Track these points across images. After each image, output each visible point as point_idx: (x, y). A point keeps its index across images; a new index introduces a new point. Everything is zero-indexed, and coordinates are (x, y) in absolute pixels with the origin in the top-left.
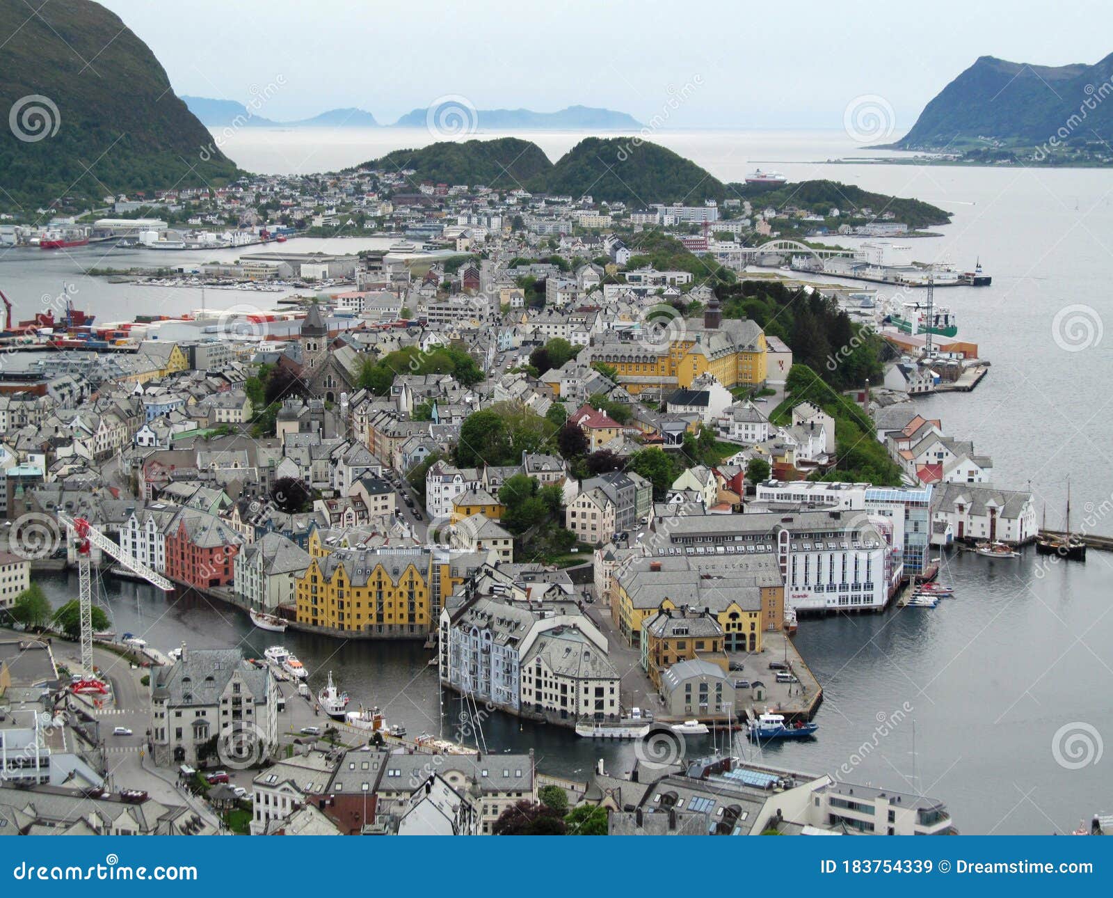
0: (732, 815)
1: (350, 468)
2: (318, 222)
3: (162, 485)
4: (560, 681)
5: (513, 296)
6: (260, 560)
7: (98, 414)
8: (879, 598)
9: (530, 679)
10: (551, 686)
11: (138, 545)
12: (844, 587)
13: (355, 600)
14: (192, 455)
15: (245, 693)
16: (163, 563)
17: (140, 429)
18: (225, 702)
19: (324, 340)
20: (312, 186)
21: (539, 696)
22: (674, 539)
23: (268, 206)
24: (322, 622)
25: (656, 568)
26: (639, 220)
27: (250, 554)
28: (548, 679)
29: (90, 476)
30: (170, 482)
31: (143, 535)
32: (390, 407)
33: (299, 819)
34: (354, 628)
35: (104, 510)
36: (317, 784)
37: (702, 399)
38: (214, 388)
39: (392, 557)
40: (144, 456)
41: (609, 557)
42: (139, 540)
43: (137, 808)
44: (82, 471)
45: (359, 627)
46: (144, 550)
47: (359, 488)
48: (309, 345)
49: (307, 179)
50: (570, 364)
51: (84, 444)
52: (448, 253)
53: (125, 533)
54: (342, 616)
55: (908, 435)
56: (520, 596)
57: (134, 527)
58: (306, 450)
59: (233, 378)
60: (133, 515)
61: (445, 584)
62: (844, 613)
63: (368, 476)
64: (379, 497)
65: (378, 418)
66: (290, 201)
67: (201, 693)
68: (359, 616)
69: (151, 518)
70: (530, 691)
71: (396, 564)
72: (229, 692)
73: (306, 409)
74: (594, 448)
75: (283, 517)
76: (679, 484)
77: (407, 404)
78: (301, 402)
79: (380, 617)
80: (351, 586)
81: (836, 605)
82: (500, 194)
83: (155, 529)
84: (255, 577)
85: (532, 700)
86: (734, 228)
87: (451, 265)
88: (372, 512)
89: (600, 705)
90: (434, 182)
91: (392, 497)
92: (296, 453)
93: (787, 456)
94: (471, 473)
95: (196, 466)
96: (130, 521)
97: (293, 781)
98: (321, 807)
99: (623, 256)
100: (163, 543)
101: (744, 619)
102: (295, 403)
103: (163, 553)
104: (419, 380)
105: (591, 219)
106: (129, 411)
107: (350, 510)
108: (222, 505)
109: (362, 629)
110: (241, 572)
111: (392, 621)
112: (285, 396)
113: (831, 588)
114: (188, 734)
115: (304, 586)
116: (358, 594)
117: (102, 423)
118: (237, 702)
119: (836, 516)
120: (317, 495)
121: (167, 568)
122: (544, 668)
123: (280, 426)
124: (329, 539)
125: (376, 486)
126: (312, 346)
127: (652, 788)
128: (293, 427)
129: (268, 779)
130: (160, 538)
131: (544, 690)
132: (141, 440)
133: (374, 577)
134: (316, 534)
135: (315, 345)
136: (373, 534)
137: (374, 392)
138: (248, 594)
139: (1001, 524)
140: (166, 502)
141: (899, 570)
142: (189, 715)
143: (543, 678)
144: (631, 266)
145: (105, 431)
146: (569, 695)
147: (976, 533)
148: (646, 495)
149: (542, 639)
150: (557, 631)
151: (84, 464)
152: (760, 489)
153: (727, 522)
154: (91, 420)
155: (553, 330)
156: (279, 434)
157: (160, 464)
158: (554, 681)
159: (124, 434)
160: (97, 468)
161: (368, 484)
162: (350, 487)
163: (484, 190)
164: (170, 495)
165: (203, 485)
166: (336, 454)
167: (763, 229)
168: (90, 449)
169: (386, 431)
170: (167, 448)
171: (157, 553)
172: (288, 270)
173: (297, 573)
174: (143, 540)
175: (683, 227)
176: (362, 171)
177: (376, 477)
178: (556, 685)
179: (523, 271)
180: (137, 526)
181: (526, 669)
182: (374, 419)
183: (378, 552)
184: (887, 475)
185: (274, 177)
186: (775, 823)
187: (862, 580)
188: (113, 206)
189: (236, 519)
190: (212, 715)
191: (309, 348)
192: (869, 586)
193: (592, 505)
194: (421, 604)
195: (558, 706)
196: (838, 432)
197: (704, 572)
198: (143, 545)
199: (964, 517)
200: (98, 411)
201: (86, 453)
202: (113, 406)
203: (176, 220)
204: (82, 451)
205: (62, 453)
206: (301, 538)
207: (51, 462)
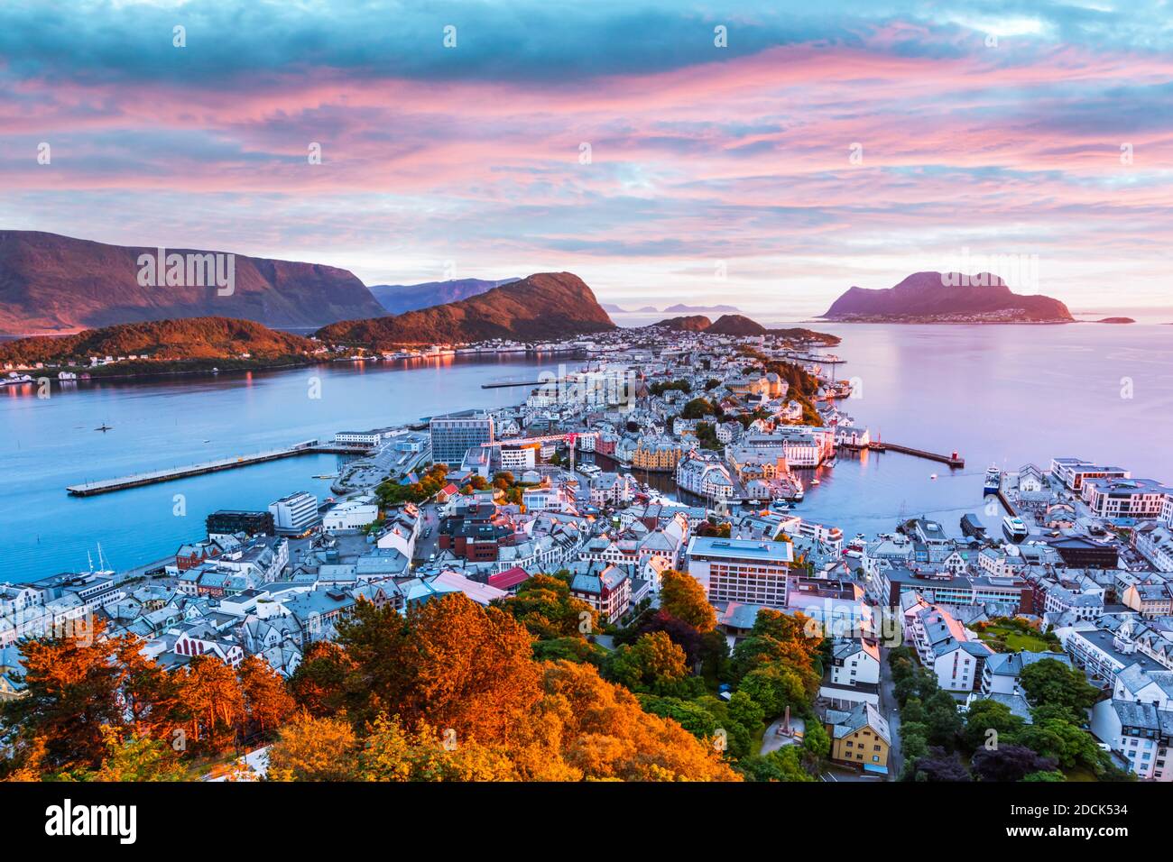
0: (769, 528)
1: (650, 419)
2: (640, 342)
3: (594, 423)
4: (714, 485)
5: (698, 365)
6: (623, 446)
8: (816, 462)
9: (705, 484)
10: (711, 487)
11: (587, 441)
12: (804, 458)
13: (652, 459)
14: (603, 414)
15: (619, 486)
16: (594, 447)
18: (613, 488)
20: (638, 331)
21: (707, 490)
22: (750, 442)
23: (625, 338)
24: (642, 466)
25: (745, 451)
26: (739, 341)
27: (620, 444)
29: (573, 420)
30: (596, 422)
31: (588, 438)
32: (662, 400)
33: (635, 524)
36: (641, 514)
37: (759, 398)
39: (663, 446)
40: (589, 414)
41: (730, 448)
44: (570, 419)
45: (652, 467)
47: (653, 425)
49: (637, 329)
50: (718, 387)
52: (680, 352)
53: (583, 438)
54: (647, 464)
55: (826, 411)
56: (702, 459)
58: (637, 413)
61: (679, 454)
62: (804, 467)
63: (656, 421)
64: (659, 428)
66: (631, 336)
67: (606, 486)
68: (653, 464)
70: (705, 488)
71: (664, 448)
72: (614, 486)
74: (726, 413)
75: (630, 433)
76: (752, 425)
77: (668, 399)
79: (659, 464)
80: (650, 455)
81: (802, 464)
82: (696, 333)
84: (621, 451)
85: (705, 491)
86: (769, 344)
87: (681, 356)
88: (657, 432)
89: (726, 493)
90: (676, 330)
91: (663, 428)
92: (634, 414)
93: (787, 417)
94: (687, 421)
95: (604, 417)
98: (642, 521)
99: (734, 353)
100: (594, 441)
101: (773, 468)
103: (594, 443)
104: (671, 392)
105: (724, 341)
107: (650, 431)
108: (612, 429)
110: (617, 450)
111: (662, 466)
113: (800, 458)
114: (602, 498)
115: (636, 454)
116: (653, 457)
118: (616, 489)
119: (802, 436)
120: (640, 427)
121: (596, 448)
122: (709, 481)
124: (644, 440)
125: (658, 424)
127: (743, 519)
130: (594, 439)
131: (709, 488)
132: (588, 409)
133: (657, 452)
134: (640, 439)
136: (657, 439)
137: (657, 395)
138: (619, 457)
139: (857, 439)
140: (595, 428)
141: (823, 454)
142: (602, 492)
143: (709, 484)
144: (738, 356)
146: (717, 490)
147: (848, 442)
148: (741, 429)
149: (709, 472)
150: (713, 470)
151: (571, 416)
152: (778, 427)
153: (768, 438)
155: (713, 376)
157: (593, 417)
158: (712, 485)
159: (583, 408)
160: (575, 418)
161: (656, 424)
162: (650, 425)
163: (691, 332)
164: (596, 426)
165: (606, 423)
166: (646, 414)
167: (779, 344)
169: (661, 407)
170: (596, 412)
172: (631, 358)
173: (634, 450)
175: (753, 344)
176: (654, 326)
177: (658, 421)
178: (713, 487)
179: (703, 358)
181: (704, 481)
182: (658, 404)
183: (659, 444)
184: (819, 423)
185: (627, 328)
186: (782, 531)
187: (810, 457)
188: (579, 338)
189: (616, 434)
190: (609, 493)
192: (813, 459)
193: (725, 431)
194: (672, 461)
195: (713, 493)
196: (804, 409)
197: (760, 453)
199: (844, 437)
201: (572, 413)
203: (598, 342)
204: (570, 413)
205: (564, 413)
206: (635, 440)
207: (561, 416)
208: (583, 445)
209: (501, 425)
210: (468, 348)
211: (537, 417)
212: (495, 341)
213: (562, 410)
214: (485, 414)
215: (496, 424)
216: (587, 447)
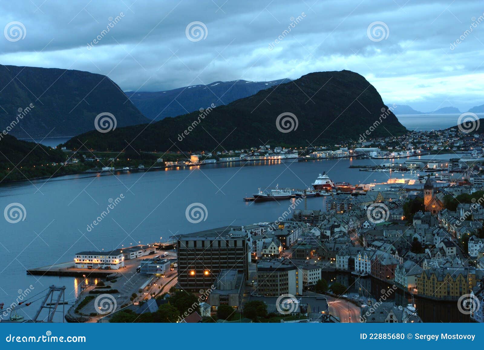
1: (439, 237)
2: (435, 148)
3: (371, 242)
6: (404, 270)
7: (350, 217)
11: (361, 264)
13: (439, 286)
14: (382, 231)
15: (395, 318)
16: (370, 270)
17: (365, 222)
18: (387, 321)
19: (432, 191)
20: (433, 136)
23: (417, 142)
24: (427, 294)
27: (401, 268)
29: (345, 238)
30: (373, 241)
31: (363, 260)
32: (456, 215)
34: (439, 297)
35: (349, 251)
38: (392, 207)
39: (453, 270)
40: (365, 231)
42: (361, 261)
44: (343, 237)
45: (440, 296)
47: (442, 245)
48: (427, 192)
49: (431, 133)
51: (344, 227)
53: (357, 259)
54: (434, 292)
57: (360, 257)
58: (423, 230)
59: (399, 204)
60: (359, 252)
61: (474, 281)
63: (446, 240)
64: (450, 248)
65: (451, 219)
66: (425, 141)
67: (378, 318)
68: (440, 292)
69: (366, 254)
71: (455, 273)
73: (424, 215)
75: (414, 255)
78: (422, 213)
79: (449, 293)
80: (437, 281)
83: (367, 258)
84: (402, 276)
88: (447, 254)
91: (455, 249)
92: (420, 231)
95: (383, 236)
96: (358, 255)
100: (370, 263)
102: (420, 214)
103: (370, 266)
104: (468, 206)
106: (361, 216)
107: (439, 253)
108: (392, 250)
109: (442, 297)
110: (397, 274)
111: (453, 295)
112: (418, 211)
115: (420, 280)
116: (440, 284)
117: (351, 220)
120: (427, 246)
121: (371, 272)
123: (415, 222)
124: (430, 263)
125: (449, 244)
126: (428, 193)
128: (419, 222)
130: (369, 261)
132: (365, 226)
133: (446, 278)
134: (426, 262)
135: (429, 192)
136: (447, 262)
137: (450, 209)
138: (400, 282)
140: (372, 248)
145: (352, 222)
151: (344, 234)
154: (347, 218)
156: (414, 224)
157: (370, 235)
159: (359, 224)
160: (348, 236)
161: (446, 243)
162: (439, 244)
164: (373, 246)
165: (385, 242)
166: (435, 232)
168: (347, 229)
170: (373, 229)
171: (368, 266)
172: (423, 165)
173: (418, 275)
174: (363, 262)
176: (453, 129)
177: (449, 241)
182: (449, 219)
183: (448, 269)
185: (420, 132)
188: (361, 144)
189: (397, 255)
191: (427, 194)
194: (464, 289)
198: (363, 264)
200: (350, 215)
201: (345, 230)
202: (355, 214)
203: (383, 148)
204: (343, 229)
205: (336, 230)
206: (420, 263)
207: (332, 233)
208: (357, 268)
209: (260, 244)
210: (232, 156)
211: (303, 235)
212: (262, 149)
213: (333, 226)
214: (243, 230)
215: (254, 243)
216: (361, 270)
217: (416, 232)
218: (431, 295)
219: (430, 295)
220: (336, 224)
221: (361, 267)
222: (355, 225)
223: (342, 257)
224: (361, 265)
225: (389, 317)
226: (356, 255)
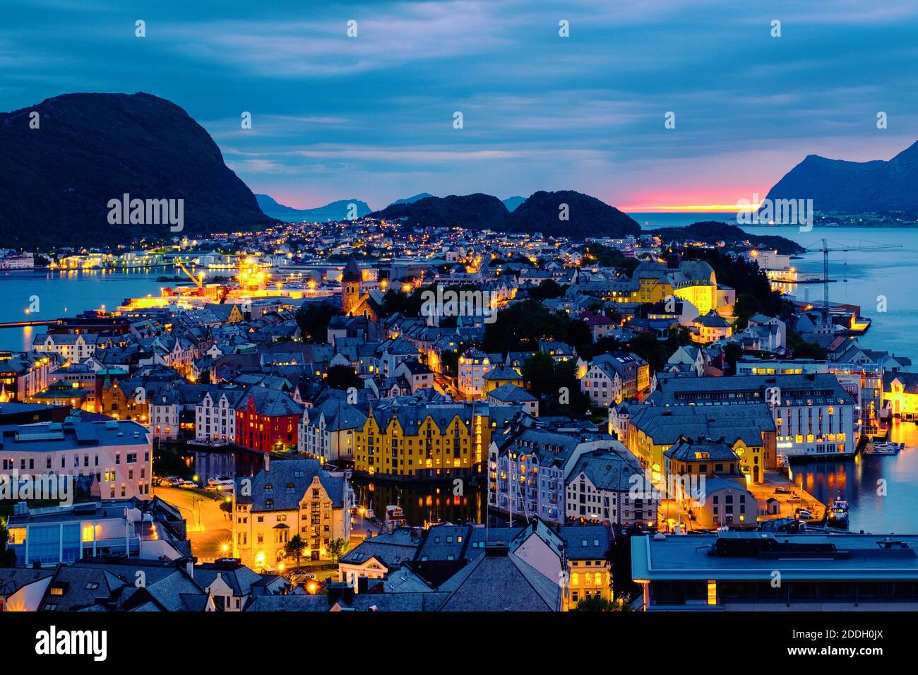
1: (394, 356)
4: (603, 494)
6: (322, 419)
7: (174, 338)
9: (575, 495)
10: (594, 501)
11: (212, 421)
13: (408, 447)
14: (256, 357)
15: (322, 498)
16: (234, 435)
18: (304, 507)
21: (583, 511)
22: (677, 396)
24: (378, 469)
25: (667, 415)
27: (312, 417)
28: (592, 494)
31: (216, 412)
34: (407, 473)
35: (181, 393)
38: (270, 323)
39: (440, 410)
41: (624, 411)
42: (212, 416)
43: (231, 573)
44: (161, 372)
45: (410, 471)
46: (216, 425)
47: (403, 369)
48: (348, 289)
51: (162, 358)
53: (200, 411)
54: (395, 463)
55: (833, 349)
57: (208, 405)
58: (354, 348)
59: (285, 315)
60: (208, 394)
61: (485, 433)
63: (410, 361)
64: (420, 376)
65: (412, 329)
67: (282, 499)
68: (411, 462)
69: (224, 396)
70: (575, 506)
71: (443, 416)
72: (308, 497)
73: (352, 321)
76: (674, 359)
78: (348, 317)
80: (403, 435)
81: (815, 453)
82: (473, 232)
83: (227, 405)
84: (317, 435)
85: (576, 514)
88: (415, 387)
89: (639, 515)
90: (423, 225)
91: (430, 376)
92: (346, 351)
93: (754, 344)
94: (497, 356)
95: (260, 364)
96: (205, 399)
97: (380, 557)
100: (234, 417)
101: (749, 453)
102: (343, 318)
103: (234, 426)
106: (200, 336)
107: (395, 387)
108: (285, 388)
109: (414, 473)
110: (304, 433)
111: (439, 466)
114: (269, 538)
115: (361, 439)
116: (410, 442)
117: (177, 344)
118: (315, 506)
119: (810, 378)
121: (237, 439)
122: (588, 483)
123: (331, 333)
124: (380, 407)
125: (417, 368)
126: (350, 289)
128: (342, 334)
129: (355, 558)
130: (232, 413)
131: (588, 504)
132: (211, 355)
133: (424, 427)
135: (353, 288)
136: (420, 399)
137: (405, 314)
143: (586, 493)
145: (180, 351)
146: (612, 507)
148: (645, 372)
149: (585, 460)
150: (597, 453)
152: (739, 365)
153: (721, 383)
154: (168, 341)
156: (330, 339)
158: (597, 495)
159: (196, 354)
161: (410, 367)
162: (394, 371)
165: (267, 375)
166: (381, 349)
168: (167, 362)
169: (420, 336)
171: (228, 426)
173: (354, 431)
174: (216, 416)
176: (369, 219)
178: (599, 498)
180: (212, 403)
181: (571, 485)
182: (408, 331)
183: (427, 407)
189: (297, 399)
190: (292, 519)
193: (603, 375)
194: (465, 450)
195: (601, 517)
197: (709, 418)
202: (186, 333)
204: (161, 361)
205: (142, 362)
213: (136, 357)
216: (212, 437)
217: (338, 350)
218: (388, 470)
219: (385, 472)
220: (142, 351)
221: (212, 429)
222: (187, 357)
223: (163, 408)
224: (212, 425)
225: (309, 494)
226: (199, 402)
